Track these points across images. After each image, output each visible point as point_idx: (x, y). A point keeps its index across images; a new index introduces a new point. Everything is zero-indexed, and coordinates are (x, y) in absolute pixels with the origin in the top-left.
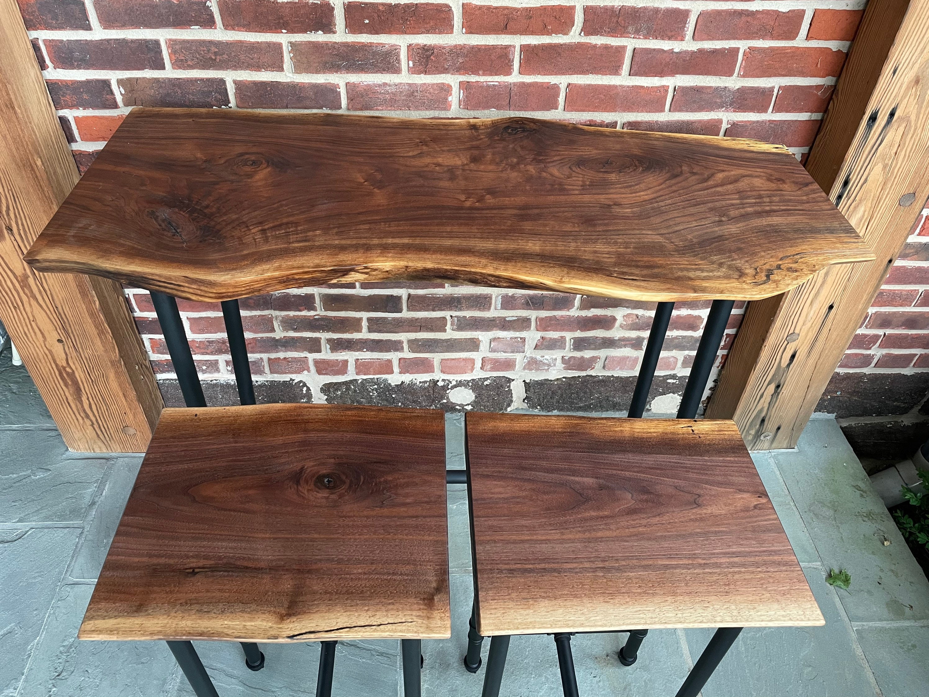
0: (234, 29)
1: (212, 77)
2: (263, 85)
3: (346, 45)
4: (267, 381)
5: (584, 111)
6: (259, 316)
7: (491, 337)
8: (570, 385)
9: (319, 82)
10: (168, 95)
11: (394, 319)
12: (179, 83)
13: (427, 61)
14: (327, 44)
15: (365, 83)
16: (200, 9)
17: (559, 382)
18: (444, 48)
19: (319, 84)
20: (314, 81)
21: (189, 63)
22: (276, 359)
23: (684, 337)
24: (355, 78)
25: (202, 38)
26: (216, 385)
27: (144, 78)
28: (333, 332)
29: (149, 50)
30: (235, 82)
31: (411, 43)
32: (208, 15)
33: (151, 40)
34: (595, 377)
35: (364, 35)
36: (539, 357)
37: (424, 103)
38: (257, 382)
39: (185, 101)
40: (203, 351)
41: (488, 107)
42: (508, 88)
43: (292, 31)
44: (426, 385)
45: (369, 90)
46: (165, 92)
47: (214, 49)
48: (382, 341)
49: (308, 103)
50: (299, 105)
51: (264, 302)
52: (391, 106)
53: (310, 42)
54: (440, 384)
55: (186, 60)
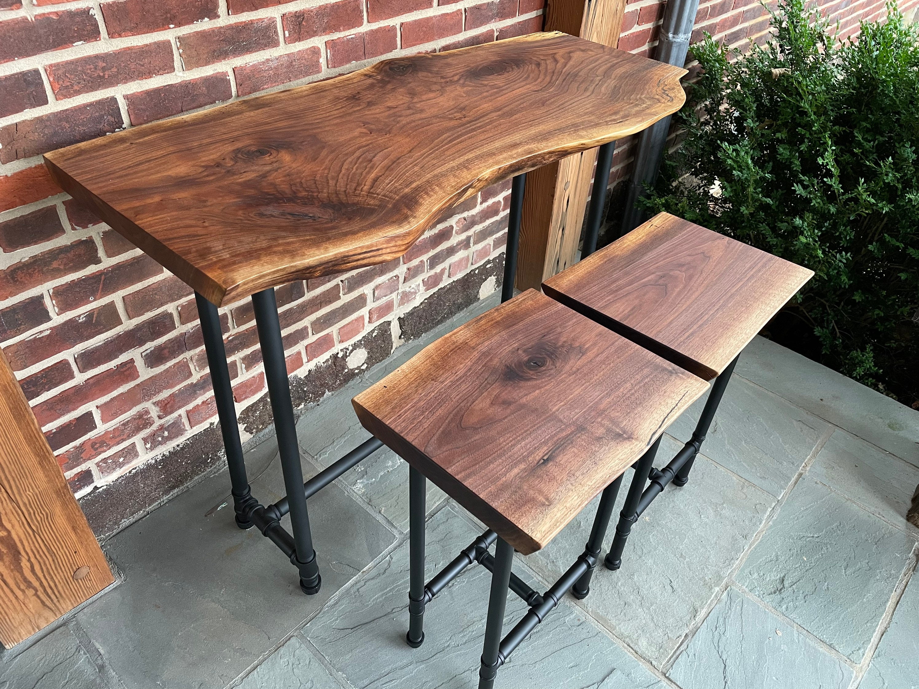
0: (120, 36)
1: (101, 98)
2: (157, 91)
3: (230, 27)
4: (188, 439)
5: (414, 45)
6: (174, 365)
7: (373, 287)
8: (430, 303)
9: (208, 74)
10: (55, 134)
11: (298, 306)
12: (66, 115)
13: (300, 28)
14: (213, 31)
15: (251, 64)
16: (83, 21)
17: (424, 305)
18: (312, 12)
19: (209, 76)
20: (203, 75)
21: (76, 88)
22: (194, 408)
23: (492, 223)
24: (240, 61)
25: (85, 55)
26: (136, 474)
27: (24, 121)
28: (248, 347)
29: (28, 84)
30: (126, 97)
31: (284, 12)
32: (92, 25)
33: (29, 71)
34: (444, 287)
35: (245, 14)
36: (408, 289)
37: (302, 70)
38: (178, 446)
39: (74, 136)
40: (117, 439)
41: (349, 61)
42: (362, 37)
43: (179, 25)
44: (330, 363)
45: (255, 69)
46: (52, 131)
47: (101, 64)
48: (291, 334)
49: (202, 100)
50: (194, 105)
51: (178, 346)
52: (275, 82)
53: (197, 33)
54: (340, 355)
55: (72, 85)
